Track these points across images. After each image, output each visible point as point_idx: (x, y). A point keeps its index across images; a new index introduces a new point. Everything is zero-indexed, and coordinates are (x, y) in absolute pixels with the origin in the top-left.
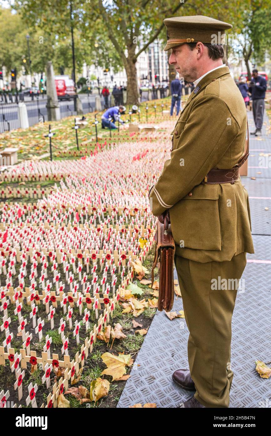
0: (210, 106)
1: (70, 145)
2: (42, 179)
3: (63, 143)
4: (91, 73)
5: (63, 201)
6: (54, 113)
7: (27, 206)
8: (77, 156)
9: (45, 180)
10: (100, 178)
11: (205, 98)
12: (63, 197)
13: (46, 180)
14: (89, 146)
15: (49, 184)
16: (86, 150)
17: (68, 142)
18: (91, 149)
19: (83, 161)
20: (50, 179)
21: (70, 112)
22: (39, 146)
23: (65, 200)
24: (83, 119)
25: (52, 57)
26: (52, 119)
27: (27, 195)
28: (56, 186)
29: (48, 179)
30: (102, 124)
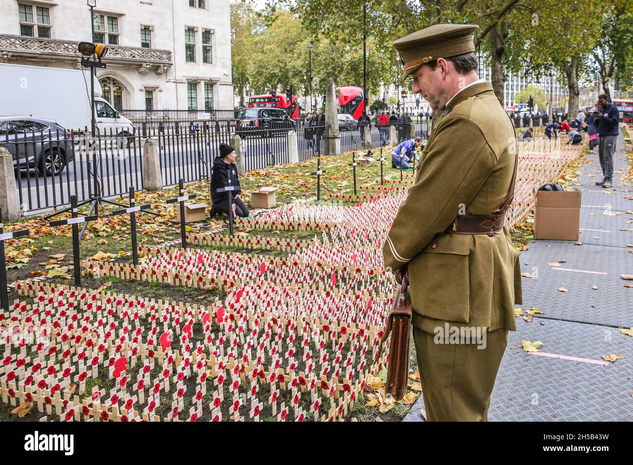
1: (346, 187)
2: (303, 227)
3: (338, 184)
4: (390, 94)
5: (321, 258)
6: (334, 145)
7: (274, 261)
8: (352, 202)
9: (305, 230)
10: (374, 231)
11: (451, 120)
12: (322, 252)
13: (306, 229)
14: (370, 189)
15: (309, 235)
16: (365, 195)
17: (345, 183)
18: (372, 194)
19: (358, 208)
20: (311, 229)
21: (354, 145)
22: (306, 187)
23: (324, 256)
24: (369, 154)
25: (340, 72)
26: (330, 153)
27: (279, 247)
28: (315, 239)
29: (309, 228)
30: (393, 162)
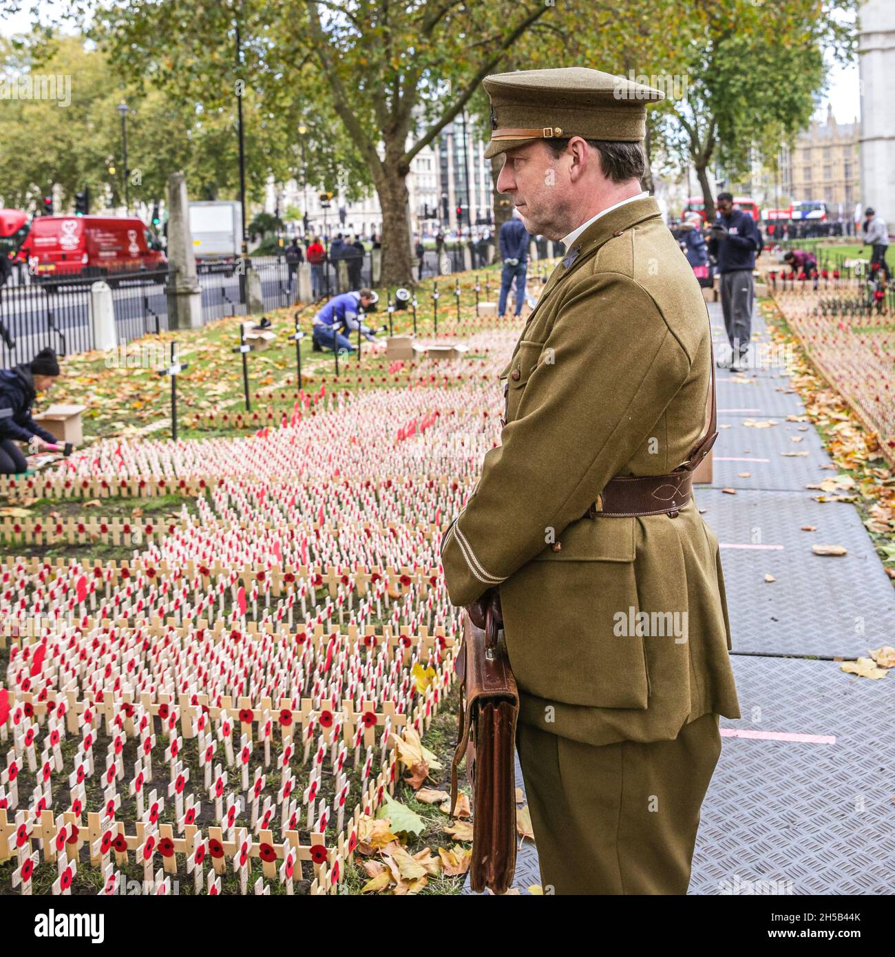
0: (610, 304)
1: (226, 396)
2: (147, 490)
3: (208, 390)
4: (286, 202)
5: (204, 556)
6: (187, 309)
7: (102, 569)
8: (245, 427)
9: (154, 494)
10: (306, 488)
11: (595, 282)
12: (204, 543)
13: (158, 493)
14: (277, 398)
15: (166, 506)
16: (270, 411)
17: (221, 388)
18: (284, 409)
19: (263, 440)
20: (168, 492)
21: (228, 306)
22: (141, 400)
23: (209, 551)
24: (264, 324)
25: (185, 159)
26: (181, 325)
27: (105, 537)
28: (184, 513)
29: (163, 491)
30: (314, 340)
